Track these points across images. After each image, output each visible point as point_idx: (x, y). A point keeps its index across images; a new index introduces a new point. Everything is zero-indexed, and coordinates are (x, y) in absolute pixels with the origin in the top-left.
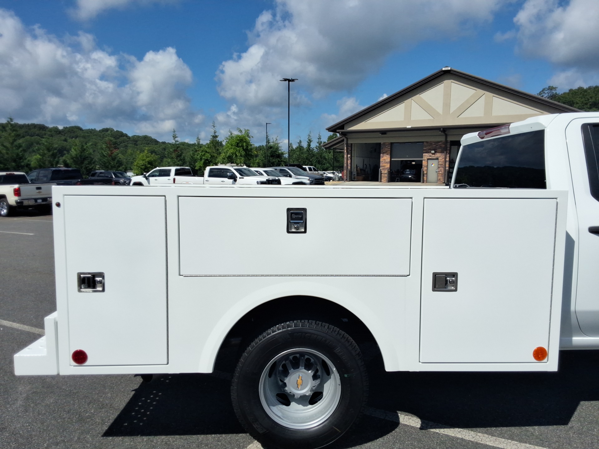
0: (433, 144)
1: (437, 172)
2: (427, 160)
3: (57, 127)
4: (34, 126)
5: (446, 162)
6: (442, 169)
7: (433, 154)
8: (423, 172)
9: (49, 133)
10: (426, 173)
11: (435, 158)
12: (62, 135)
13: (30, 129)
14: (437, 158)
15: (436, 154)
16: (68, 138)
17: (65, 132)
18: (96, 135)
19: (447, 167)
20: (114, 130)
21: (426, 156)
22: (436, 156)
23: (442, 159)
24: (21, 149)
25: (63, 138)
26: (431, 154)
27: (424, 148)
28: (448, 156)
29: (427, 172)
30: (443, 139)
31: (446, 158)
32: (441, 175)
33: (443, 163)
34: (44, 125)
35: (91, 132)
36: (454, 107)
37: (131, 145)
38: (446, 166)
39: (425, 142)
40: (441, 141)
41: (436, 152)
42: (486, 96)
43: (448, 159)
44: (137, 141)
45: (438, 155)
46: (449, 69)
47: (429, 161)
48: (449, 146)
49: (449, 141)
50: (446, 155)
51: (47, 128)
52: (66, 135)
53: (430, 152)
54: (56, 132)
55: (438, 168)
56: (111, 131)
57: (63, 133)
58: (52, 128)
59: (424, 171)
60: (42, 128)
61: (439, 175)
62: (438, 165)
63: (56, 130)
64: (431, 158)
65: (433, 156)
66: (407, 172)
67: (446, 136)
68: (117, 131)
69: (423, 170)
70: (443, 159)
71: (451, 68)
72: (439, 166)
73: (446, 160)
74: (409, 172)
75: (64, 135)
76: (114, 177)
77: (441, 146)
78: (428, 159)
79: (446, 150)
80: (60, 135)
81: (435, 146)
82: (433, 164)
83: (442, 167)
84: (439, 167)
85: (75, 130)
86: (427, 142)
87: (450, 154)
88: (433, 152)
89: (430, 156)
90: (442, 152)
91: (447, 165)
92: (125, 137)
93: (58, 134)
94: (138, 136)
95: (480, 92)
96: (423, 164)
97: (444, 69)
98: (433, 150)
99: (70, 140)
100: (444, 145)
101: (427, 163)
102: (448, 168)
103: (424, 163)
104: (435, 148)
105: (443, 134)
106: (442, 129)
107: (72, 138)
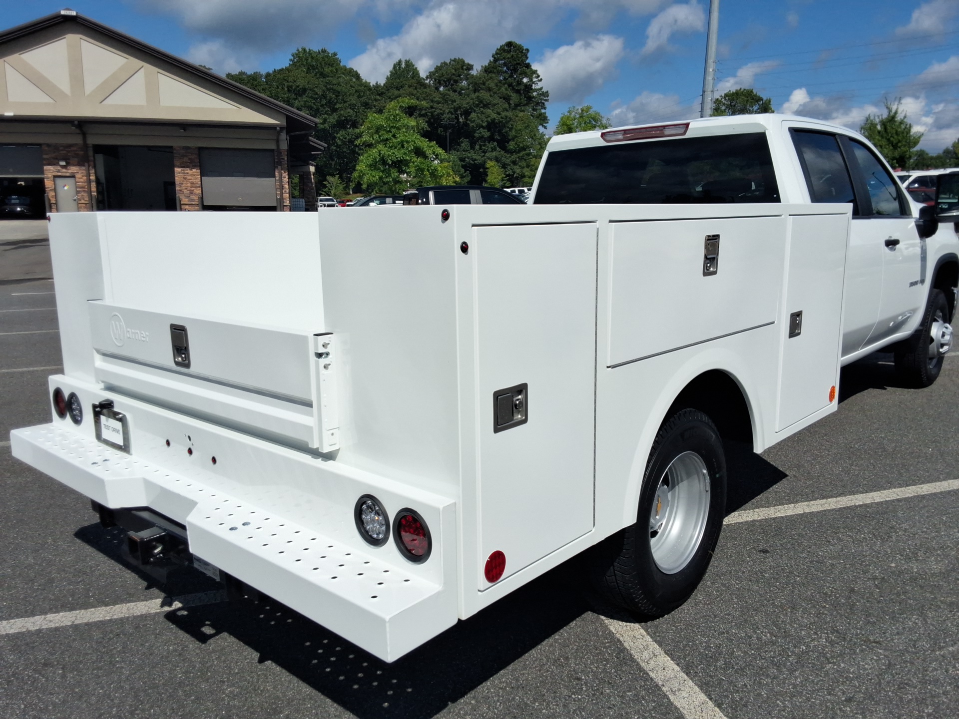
0: (61, 148)
1: (75, 200)
2: (52, 178)
5: (90, 183)
6: (85, 195)
7: (63, 167)
8: (49, 200)
10: (54, 202)
11: (68, 174)
14: (72, 174)
15: (68, 167)
19: (94, 192)
21: (50, 171)
22: (70, 171)
23: (83, 176)
26: (59, 168)
27: (45, 156)
28: (92, 171)
29: (56, 200)
30: (78, 140)
31: (90, 176)
32: (84, 205)
33: (86, 184)
36: (91, 85)
38: (92, 190)
39: (45, 144)
40: (76, 144)
41: (68, 164)
42: (145, 71)
43: (93, 177)
45: (73, 169)
46: (74, 13)
47: (59, 181)
48: (91, 153)
49: (91, 145)
50: (89, 170)
53: (58, 164)
55: (77, 194)
59: (51, 199)
61: (80, 205)
62: (76, 187)
64: (59, 174)
65: (64, 170)
66: (13, 201)
67: (84, 135)
69: (48, 196)
70: (85, 178)
71: (77, 13)
72: (78, 189)
73: (90, 179)
74: (17, 201)
77: (77, 152)
78: (55, 177)
79: (88, 161)
81: (65, 152)
82: (65, 185)
83: (84, 191)
84: (78, 192)
86: (48, 145)
87: (95, 167)
88: (63, 163)
89: (59, 171)
90: (80, 164)
91: (94, 188)
95: (135, 62)
96: (46, 186)
97: (63, 12)
98: (63, 160)
100: (82, 152)
101: (55, 184)
102: (95, 194)
103: (48, 184)
104: (68, 156)
105: (78, 131)
106: (76, 123)
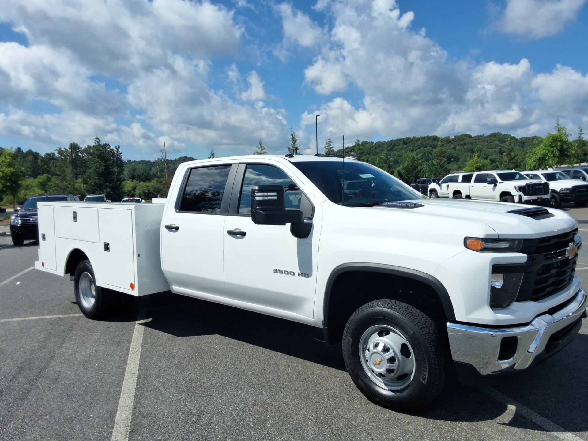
3: (449, 136)
4: (429, 138)
9: (441, 142)
12: (452, 143)
13: (425, 141)
16: (457, 146)
17: (455, 141)
18: (483, 141)
20: (502, 134)
25: (452, 146)
35: (479, 138)
37: (518, 147)
44: (524, 143)
52: (456, 143)
54: (447, 141)
56: (499, 135)
57: (453, 142)
58: (443, 138)
60: (436, 139)
75: (454, 144)
80: (450, 144)
85: (464, 138)
93: (449, 143)
94: (527, 137)
99: (458, 148)
107: (461, 145)
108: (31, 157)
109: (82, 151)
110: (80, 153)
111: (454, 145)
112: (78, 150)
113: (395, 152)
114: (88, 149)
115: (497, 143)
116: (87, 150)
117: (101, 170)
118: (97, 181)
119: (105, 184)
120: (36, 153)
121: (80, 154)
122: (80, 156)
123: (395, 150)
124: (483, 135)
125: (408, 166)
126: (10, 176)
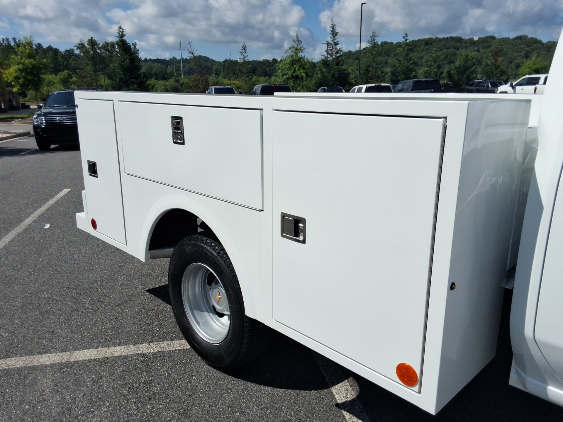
3: (472, 38)
4: (452, 38)
9: (464, 45)
12: (476, 45)
13: (448, 42)
17: (479, 43)
18: (508, 44)
20: (528, 37)
24: (411, 62)
25: (476, 48)
34: (460, 37)
35: (504, 41)
37: (544, 52)
51: (463, 39)
52: (480, 45)
54: (471, 43)
56: (525, 38)
58: (467, 39)
60: (459, 40)
63: (471, 41)
68: (532, 38)
75: (478, 46)
76: (490, 86)
85: (489, 39)
92: (538, 44)
93: (473, 45)
99: (482, 50)
107: (485, 48)
108: (51, 53)
109: (100, 47)
110: (98, 49)
111: (478, 48)
112: (96, 47)
113: (416, 53)
114: (106, 45)
115: (523, 46)
116: (105, 47)
117: (126, 63)
118: (123, 76)
119: (132, 80)
120: (56, 49)
121: (98, 51)
122: (98, 52)
123: (416, 52)
124: (509, 37)
125: (460, 65)
126: (31, 69)
